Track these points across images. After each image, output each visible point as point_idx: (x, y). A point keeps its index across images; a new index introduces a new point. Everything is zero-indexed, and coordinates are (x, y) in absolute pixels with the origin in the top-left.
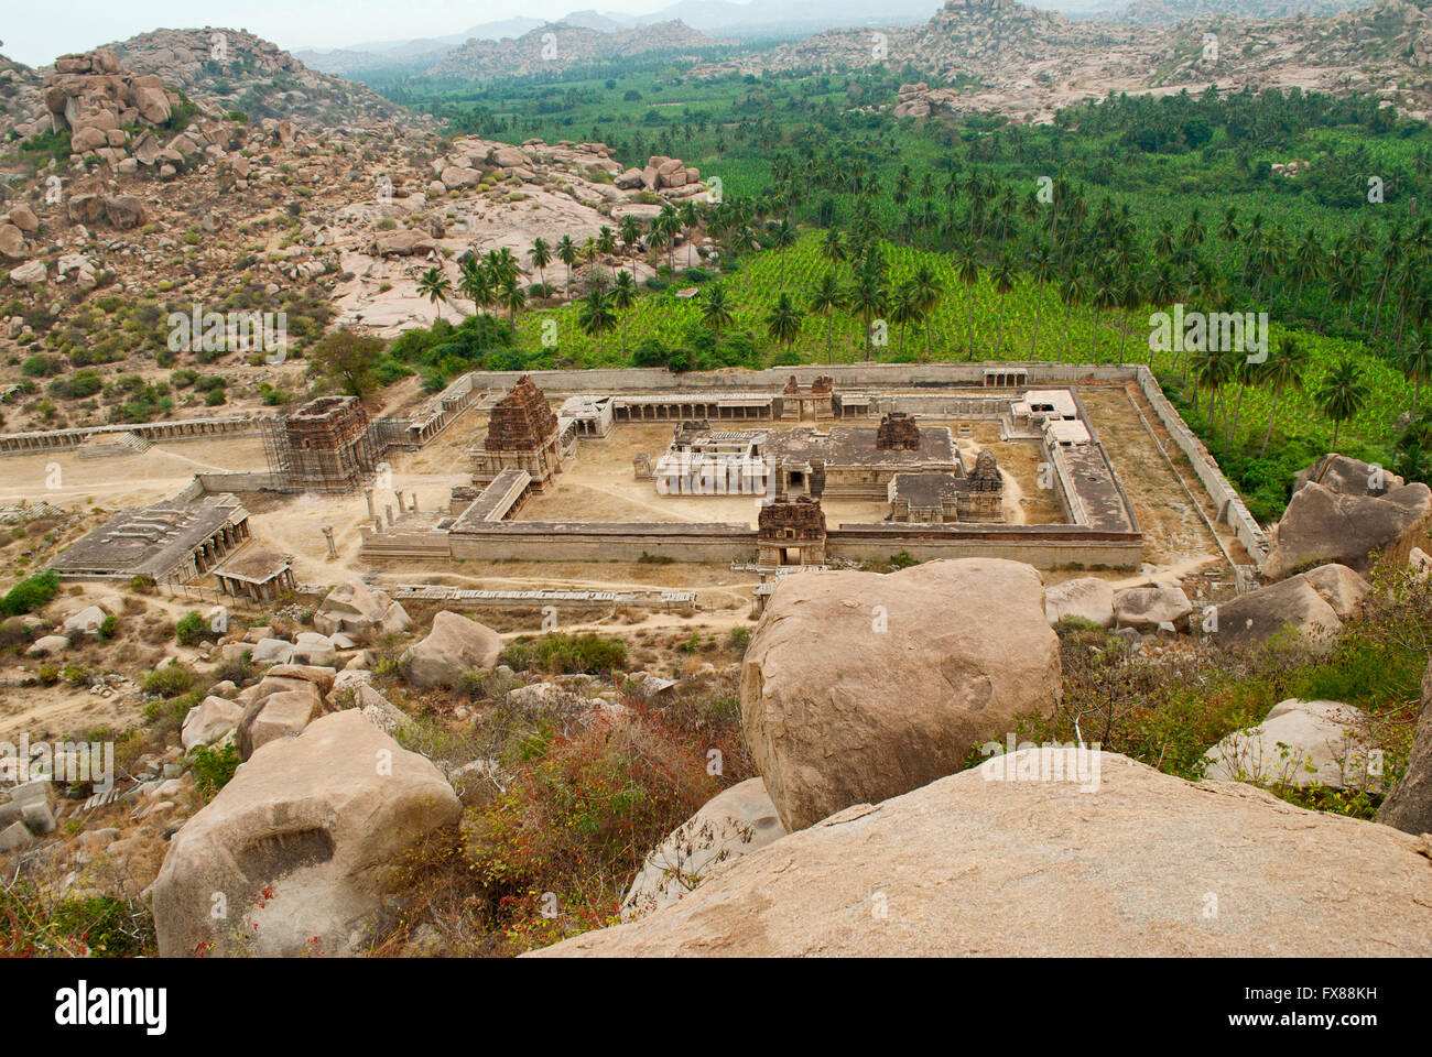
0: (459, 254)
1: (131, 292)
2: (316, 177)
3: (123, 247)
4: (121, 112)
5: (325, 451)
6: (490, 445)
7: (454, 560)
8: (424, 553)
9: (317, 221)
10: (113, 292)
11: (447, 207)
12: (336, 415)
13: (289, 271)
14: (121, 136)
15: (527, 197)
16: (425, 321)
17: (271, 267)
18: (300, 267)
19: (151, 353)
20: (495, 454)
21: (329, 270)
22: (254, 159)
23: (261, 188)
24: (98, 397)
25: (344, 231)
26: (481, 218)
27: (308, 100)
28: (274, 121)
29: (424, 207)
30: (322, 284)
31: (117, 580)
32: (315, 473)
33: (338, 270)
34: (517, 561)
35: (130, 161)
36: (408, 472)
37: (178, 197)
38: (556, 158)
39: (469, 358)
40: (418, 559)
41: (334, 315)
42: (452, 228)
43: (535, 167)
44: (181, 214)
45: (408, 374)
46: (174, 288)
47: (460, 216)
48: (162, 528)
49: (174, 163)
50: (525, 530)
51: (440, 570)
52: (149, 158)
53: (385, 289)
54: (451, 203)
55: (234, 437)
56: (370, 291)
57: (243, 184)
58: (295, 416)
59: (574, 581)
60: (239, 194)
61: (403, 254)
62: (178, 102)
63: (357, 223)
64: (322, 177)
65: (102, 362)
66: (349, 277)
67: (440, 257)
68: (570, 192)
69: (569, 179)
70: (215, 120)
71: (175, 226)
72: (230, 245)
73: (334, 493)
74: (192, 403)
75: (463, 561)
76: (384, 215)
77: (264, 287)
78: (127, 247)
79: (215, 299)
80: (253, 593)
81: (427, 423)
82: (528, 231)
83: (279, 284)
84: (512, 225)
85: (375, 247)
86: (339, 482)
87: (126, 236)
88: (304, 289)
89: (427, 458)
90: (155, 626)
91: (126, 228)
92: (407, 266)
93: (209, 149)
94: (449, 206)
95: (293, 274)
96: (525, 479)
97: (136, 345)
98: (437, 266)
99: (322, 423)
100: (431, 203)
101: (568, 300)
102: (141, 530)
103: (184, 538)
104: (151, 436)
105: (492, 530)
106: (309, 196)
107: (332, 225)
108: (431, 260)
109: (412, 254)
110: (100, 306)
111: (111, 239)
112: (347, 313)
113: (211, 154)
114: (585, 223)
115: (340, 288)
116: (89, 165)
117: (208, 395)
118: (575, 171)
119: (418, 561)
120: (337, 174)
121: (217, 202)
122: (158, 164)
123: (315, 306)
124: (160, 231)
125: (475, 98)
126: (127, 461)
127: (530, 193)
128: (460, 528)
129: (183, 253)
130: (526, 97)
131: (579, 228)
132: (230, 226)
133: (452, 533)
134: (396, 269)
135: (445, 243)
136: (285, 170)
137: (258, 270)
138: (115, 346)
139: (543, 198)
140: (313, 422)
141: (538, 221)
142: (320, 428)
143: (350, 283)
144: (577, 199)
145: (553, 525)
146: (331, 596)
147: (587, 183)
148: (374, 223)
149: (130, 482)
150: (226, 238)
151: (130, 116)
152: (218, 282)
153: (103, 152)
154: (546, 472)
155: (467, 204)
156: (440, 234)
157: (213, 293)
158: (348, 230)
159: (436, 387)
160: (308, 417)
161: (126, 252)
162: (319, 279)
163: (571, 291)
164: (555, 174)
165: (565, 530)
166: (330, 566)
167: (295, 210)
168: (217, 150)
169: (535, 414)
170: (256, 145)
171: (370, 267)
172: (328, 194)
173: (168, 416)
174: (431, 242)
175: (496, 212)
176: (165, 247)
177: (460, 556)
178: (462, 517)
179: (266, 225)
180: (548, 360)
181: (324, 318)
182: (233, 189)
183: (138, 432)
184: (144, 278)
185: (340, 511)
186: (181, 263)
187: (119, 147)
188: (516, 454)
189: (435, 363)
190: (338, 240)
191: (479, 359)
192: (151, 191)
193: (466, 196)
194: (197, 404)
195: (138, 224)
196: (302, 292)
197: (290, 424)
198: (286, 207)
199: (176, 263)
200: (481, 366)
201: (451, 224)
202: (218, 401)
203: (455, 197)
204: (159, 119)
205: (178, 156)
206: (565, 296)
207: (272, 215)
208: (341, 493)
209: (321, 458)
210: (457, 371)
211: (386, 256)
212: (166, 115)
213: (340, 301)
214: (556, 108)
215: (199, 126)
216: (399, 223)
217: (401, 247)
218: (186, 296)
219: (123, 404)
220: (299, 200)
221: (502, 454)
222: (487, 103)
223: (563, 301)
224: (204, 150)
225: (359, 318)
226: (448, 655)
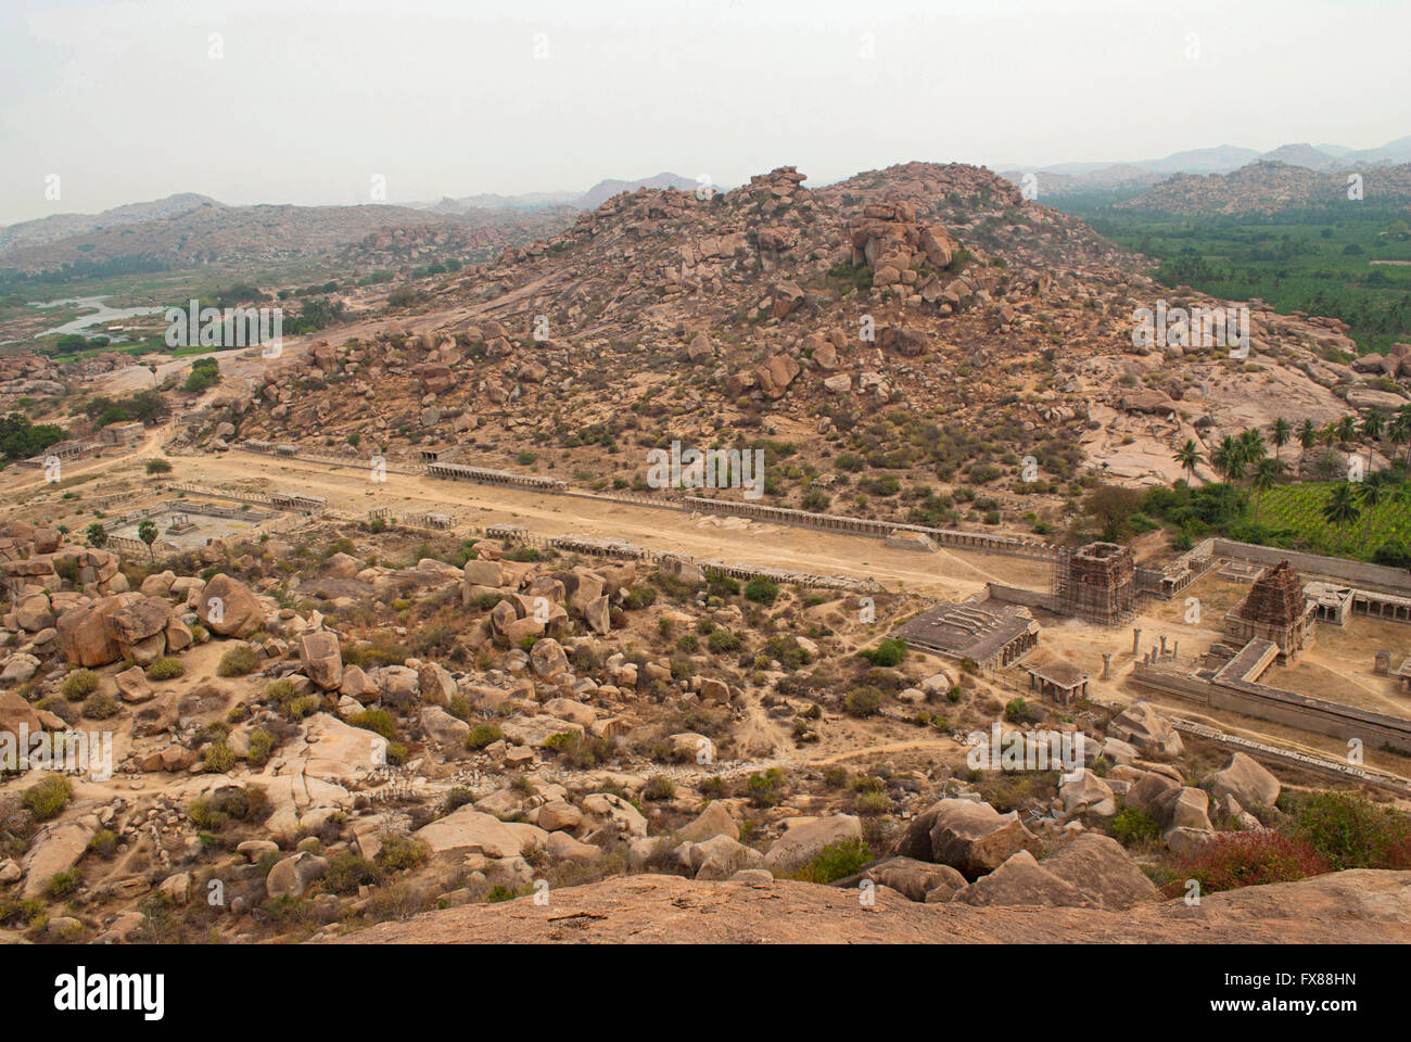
0: (1196, 419)
1: (914, 411)
2: (1068, 328)
3: (909, 371)
4: (913, 255)
5: (1100, 589)
6: (1245, 613)
7: (1210, 706)
8: (1186, 694)
9: (1068, 369)
10: (901, 409)
11: (1182, 370)
12: (1114, 560)
13: (1044, 412)
14: (912, 275)
15: (1262, 369)
16: (1164, 479)
17: (1029, 406)
18: (1054, 410)
19: (933, 466)
20: (1249, 623)
21: (1079, 416)
22: (1017, 306)
23: (1020, 333)
24: (896, 497)
25: (1089, 381)
26: (1216, 385)
27: (1032, 233)
28: (1034, 272)
29: (1163, 367)
30: (1071, 428)
31: (948, 658)
32: (1086, 603)
33: (1086, 417)
34: (1266, 720)
35: (917, 298)
36: (1160, 618)
37: (952, 332)
38: (1290, 330)
39: (1209, 523)
40: (1179, 698)
41: (1082, 458)
42: (1189, 391)
43: (1269, 338)
44: (953, 348)
45: (1156, 528)
46: (948, 412)
47: (1196, 380)
48: (979, 624)
49: (952, 304)
50: (1279, 697)
51: (1197, 711)
52: (932, 295)
53: (1127, 442)
54: (1187, 365)
55: (1007, 555)
56: (1113, 441)
57: (1007, 328)
58: (1080, 554)
59: (1318, 750)
60: (1002, 337)
61: (1145, 412)
62: (957, 250)
63: (1101, 375)
64: (1073, 328)
65: (894, 467)
66: (1095, 426)
67: (1179, 419)
68: (1304, 368)
69: (1304, 353)
70: (983, 266)
71: (949, 358)
72: (994, 381)
73: (1099, 623)
74: (971, 518)
75: (1217, 708)
76: (1126, 370)
77: (1022, 423)
78: (913, 372)
79: (980, 427)
80: (1057, 694)
81: (1179, 578)
82: (1261, 404)
83: (1034, 422)
84: (1246, 395)
85: (1121, 401)
86: (1106, 615)
87: (911, 362)
88: (1055, 430)
89: (1175, 609)
90: (985, 701)
91: (910, 355)
92: (1148, 424)
93: (980, 293)
94: (1185, 368)
95: (1047, 416)
96: (1274, 650)
97: (920, 458)
98: (1176, 428)
99: (1103, 566)
100: (1168, 364)
101: (1298, 479)
102: (962, 622)
103: (995, 636)
104: (939, 540)
105: (1249, 689)
106: (1061, 345)
107: (1080, 374)
108: (1170, 421)
109: (1154, 413)
110: (889, 419)
111: (901, 363)
112: (1093, 458)
113: (979, 297)
114: (1319, 403)
115: (1087, 435)
116: (884, 297)
117: (985, 514)
118: (1307, 345)
119: (1179, 699)
120: (1085, 327)
121: (985, 342)
122: (938, 303)
123: (1066, 448)
124: (938, 360)
125: (1182, 235)
126: (923, 556)
127: (1265, 365)
128: (1220, 681)
129: (955, 382)
130: (1235, 240)
131: (1313, 407)
132: (993, 364)
133: (1213, 683)
134: (1138, 425)
135: (1181, 405)
136: (1042, 319)
137: (1018, 407)
138: (905, 456)
139: (1279, 371)
140: (1095, 564)
141: (1272, 395)
142: (1099, 569)
143: (1096, 432)
144: (1311, 376)
145: (1304, 698)
146: (1125, 713)
147: (1321, 361)
148: (1116, 376)
149: (928, 575)
150: (989, 374)
151: (920, 258)
152: (982, 414)
153: (898, 288)
154: (1291, 647)
155: (1203, 369)
156: (1178, 396)
157: (978, 421)
158: (1093, 380)
159: (1182, 547)
160: (1091, 558)
161: (912, 376)
162: (1069, 424)
163: (1301, 470)
164: (1288, 346)
165: (1315, 705)
166: (1103, 685)
167: (1049, 356)
168: (985, 294)
169: (1292, 596)
170: (1018, 293)
171: (1115, 419)
172: (1077, 345)
173: (954, 526)
174: (1171, 404)
175: (1231, 380)
176: (941, 376)
177: (1215, 704)
178: (1221, 673)
179: (1023, 366)
180: (1287, 540)
181: (1074, 459)
182: (997, 331)
183: (931, 535)
184: (924, 401)
185: (1106, 641)
186: (955, 391)
187: (909, 285)
188: (1268, 627)
189: (1178, 522)
190: (1086, 389)
191: (1219, 525)
192: (931, 324)
193: (1202, 361)
194: (976, 520)
195: (922, 352)
196: (1054, 432)
197: (1075, 561)
198: (1042, 352)
199: (951, 391)
200: (1222, 532)
201: (1187, 387)
202: (992, 521)
203: (1191, 361)
204: (941, 263)
205: (955, 298)
206: (1296, 473)
207: (1029, 358)
208: (1106, 624)
209: (1095, 593)
210: (1201, 534)
211: (1130, 412)
212: (948, 260)
213: (1086, 447)
214: (1269, 257)
215: (972, 271)
216: (1139, 379)
217: (1145, 406)
218: (957, 421)
219: (917, 508)
220: (1052, 347)
221: (1256, 624)
222: (1194, 244)
223: (1292, 478)
224: (974, 293)
225: (1105, 465)
226: (1241, 787)
